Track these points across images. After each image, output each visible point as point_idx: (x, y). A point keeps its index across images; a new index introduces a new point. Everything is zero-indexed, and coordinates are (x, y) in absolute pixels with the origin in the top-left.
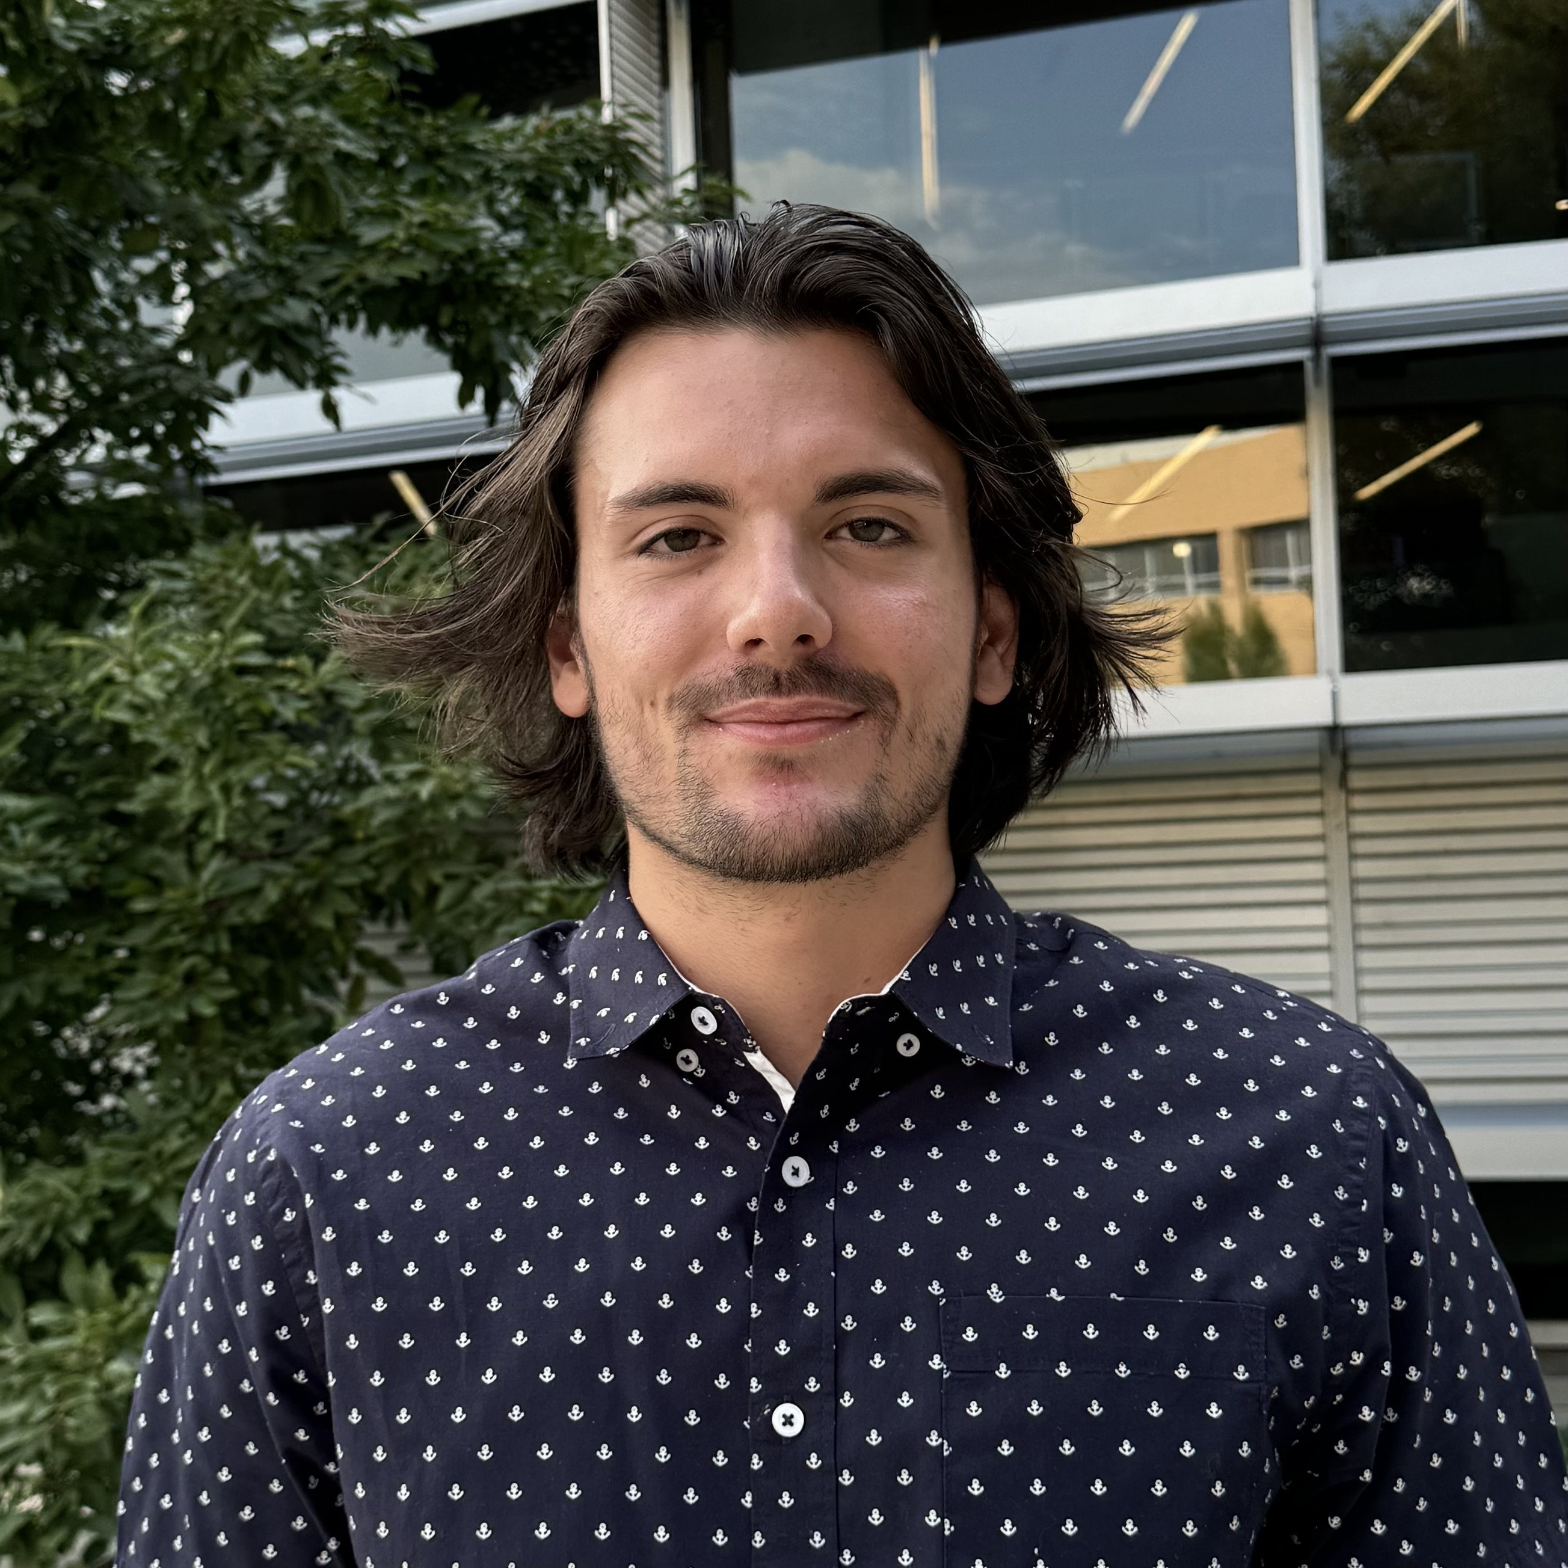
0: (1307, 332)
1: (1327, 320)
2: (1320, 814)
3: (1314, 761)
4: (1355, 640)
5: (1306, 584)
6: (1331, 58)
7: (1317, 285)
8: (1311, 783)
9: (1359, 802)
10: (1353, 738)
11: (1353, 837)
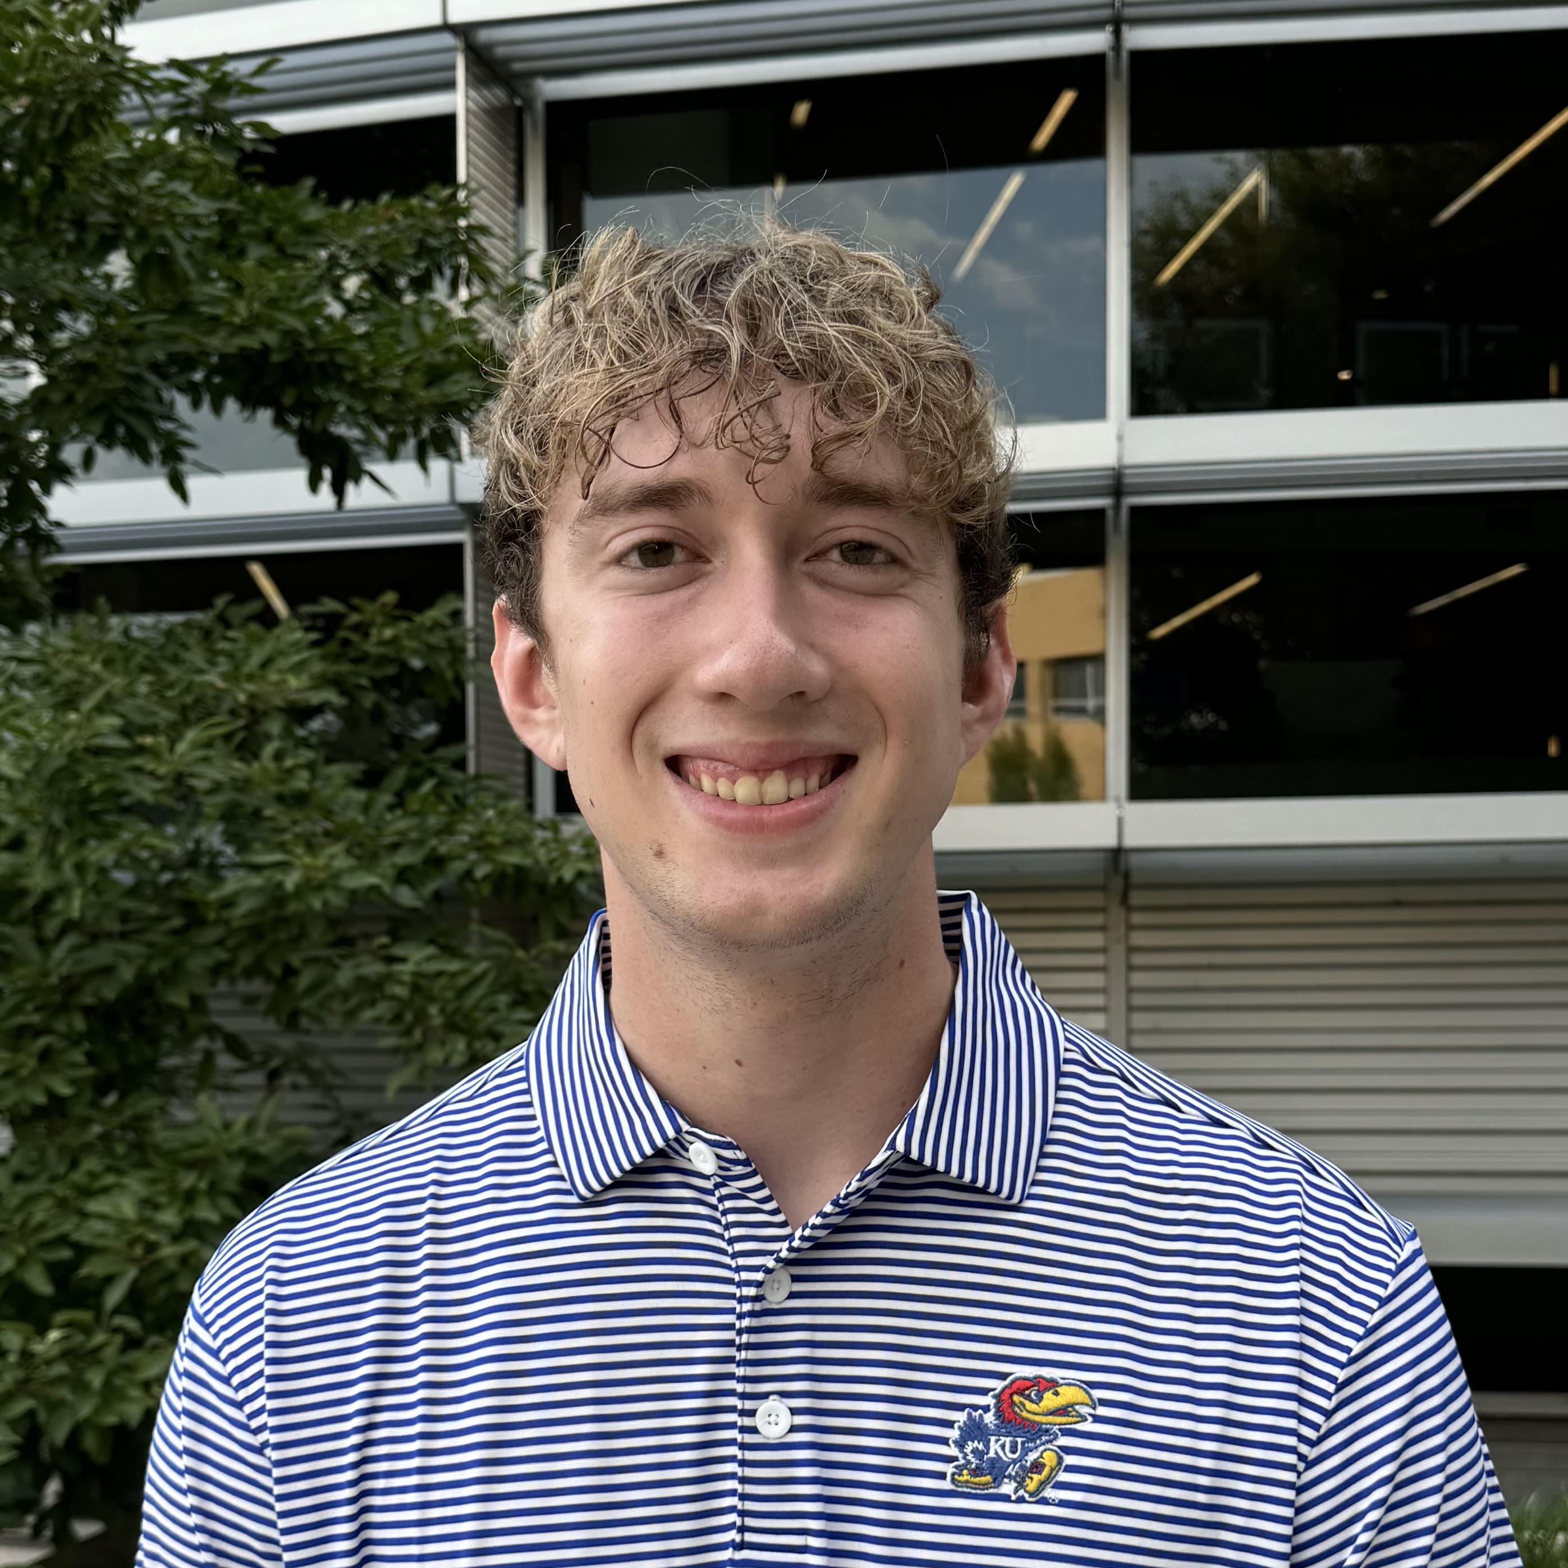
0: (1109, 482)
1: (1127, 471)
2: (1103, 929)
3: (1100, 880)
4: (1142, 768)
5: (1100, 715)
6: (1144, 225)
7: (1120, 438)
8: (1096, 899)
9: (1137, 918)
10: (1134, 860)
11: (1131, 950)
